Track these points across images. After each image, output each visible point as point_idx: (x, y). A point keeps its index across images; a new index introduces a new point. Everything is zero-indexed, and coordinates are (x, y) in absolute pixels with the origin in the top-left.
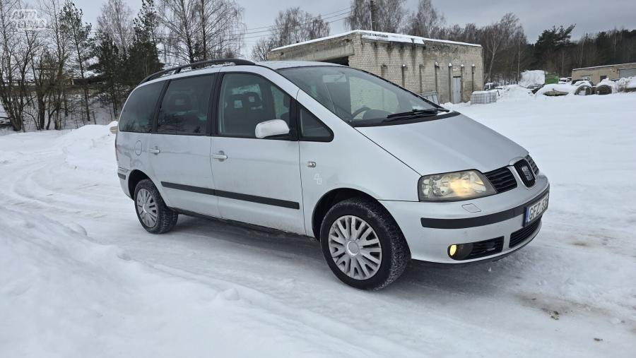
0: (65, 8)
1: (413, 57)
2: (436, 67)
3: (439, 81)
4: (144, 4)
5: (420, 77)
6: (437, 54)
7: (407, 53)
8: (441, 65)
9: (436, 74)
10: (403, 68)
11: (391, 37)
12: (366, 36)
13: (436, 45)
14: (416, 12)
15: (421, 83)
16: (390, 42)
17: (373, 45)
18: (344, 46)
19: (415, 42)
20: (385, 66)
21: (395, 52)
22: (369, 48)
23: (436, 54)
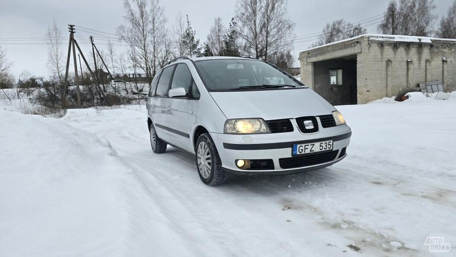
0: (186, 31)
1: (420, 53)
2: (443, 61)
3: (446, 74)
4: (231, 26)
5: (426, 69)
6: (446, 50)
7: (413, 51)
8: (449, 60)
9: (443, 67)
10: (408, 62)
11: (398, 38)
12: (374, 38)
13: (444, 43)
14: (446, 16)
15: (426, 75)
16: (397, 42)
17: (380, 45)
18: (355, 46)
19: (422, 41)
20: (389, 61)
21: (401, 50)
22: (375, 48)
23: (444, 50)
